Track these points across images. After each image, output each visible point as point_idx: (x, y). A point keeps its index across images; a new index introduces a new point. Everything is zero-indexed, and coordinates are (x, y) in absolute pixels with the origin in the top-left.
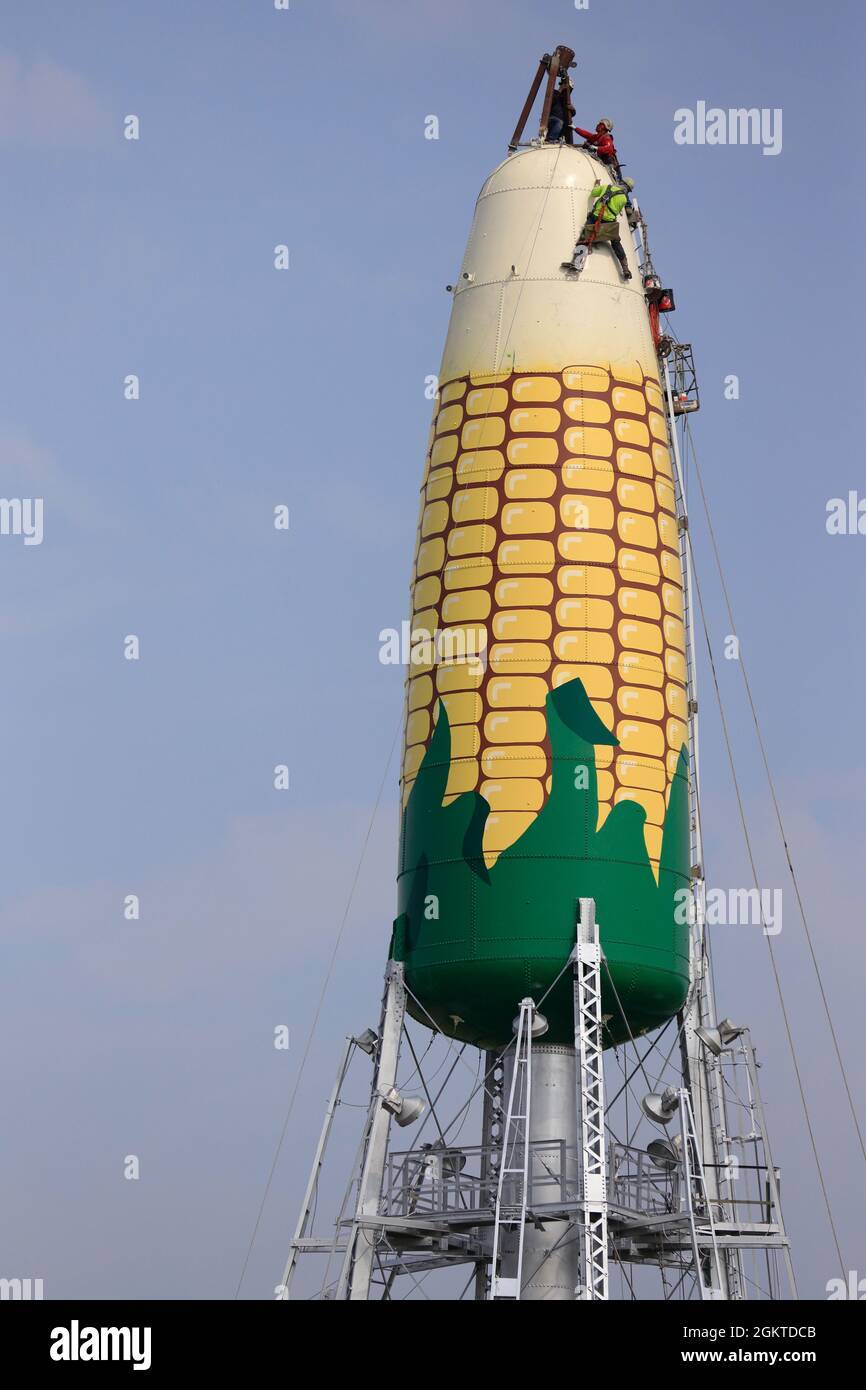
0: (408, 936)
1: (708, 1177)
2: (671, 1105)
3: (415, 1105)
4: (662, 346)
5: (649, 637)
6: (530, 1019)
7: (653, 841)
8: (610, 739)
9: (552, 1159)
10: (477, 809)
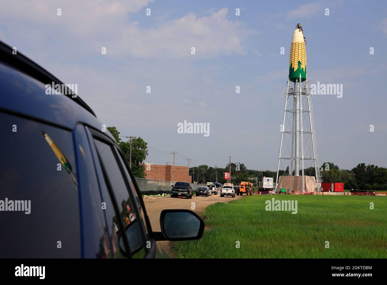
0: (290, 76)
1: (307, 90)
2: (305, 85)
3: (290, 86)
4: (305, 41)
5: (304, 58)
6: (297, 81)
7: (304, 70)
8: (302, 64)
9: (298, 89)
10: (294, 68)
